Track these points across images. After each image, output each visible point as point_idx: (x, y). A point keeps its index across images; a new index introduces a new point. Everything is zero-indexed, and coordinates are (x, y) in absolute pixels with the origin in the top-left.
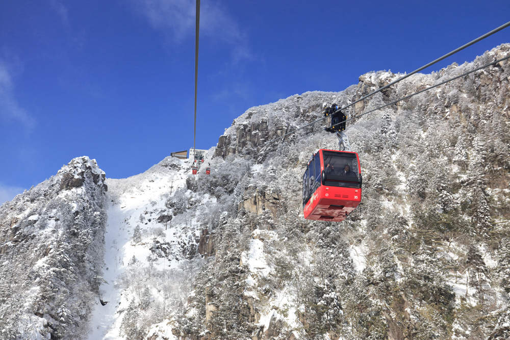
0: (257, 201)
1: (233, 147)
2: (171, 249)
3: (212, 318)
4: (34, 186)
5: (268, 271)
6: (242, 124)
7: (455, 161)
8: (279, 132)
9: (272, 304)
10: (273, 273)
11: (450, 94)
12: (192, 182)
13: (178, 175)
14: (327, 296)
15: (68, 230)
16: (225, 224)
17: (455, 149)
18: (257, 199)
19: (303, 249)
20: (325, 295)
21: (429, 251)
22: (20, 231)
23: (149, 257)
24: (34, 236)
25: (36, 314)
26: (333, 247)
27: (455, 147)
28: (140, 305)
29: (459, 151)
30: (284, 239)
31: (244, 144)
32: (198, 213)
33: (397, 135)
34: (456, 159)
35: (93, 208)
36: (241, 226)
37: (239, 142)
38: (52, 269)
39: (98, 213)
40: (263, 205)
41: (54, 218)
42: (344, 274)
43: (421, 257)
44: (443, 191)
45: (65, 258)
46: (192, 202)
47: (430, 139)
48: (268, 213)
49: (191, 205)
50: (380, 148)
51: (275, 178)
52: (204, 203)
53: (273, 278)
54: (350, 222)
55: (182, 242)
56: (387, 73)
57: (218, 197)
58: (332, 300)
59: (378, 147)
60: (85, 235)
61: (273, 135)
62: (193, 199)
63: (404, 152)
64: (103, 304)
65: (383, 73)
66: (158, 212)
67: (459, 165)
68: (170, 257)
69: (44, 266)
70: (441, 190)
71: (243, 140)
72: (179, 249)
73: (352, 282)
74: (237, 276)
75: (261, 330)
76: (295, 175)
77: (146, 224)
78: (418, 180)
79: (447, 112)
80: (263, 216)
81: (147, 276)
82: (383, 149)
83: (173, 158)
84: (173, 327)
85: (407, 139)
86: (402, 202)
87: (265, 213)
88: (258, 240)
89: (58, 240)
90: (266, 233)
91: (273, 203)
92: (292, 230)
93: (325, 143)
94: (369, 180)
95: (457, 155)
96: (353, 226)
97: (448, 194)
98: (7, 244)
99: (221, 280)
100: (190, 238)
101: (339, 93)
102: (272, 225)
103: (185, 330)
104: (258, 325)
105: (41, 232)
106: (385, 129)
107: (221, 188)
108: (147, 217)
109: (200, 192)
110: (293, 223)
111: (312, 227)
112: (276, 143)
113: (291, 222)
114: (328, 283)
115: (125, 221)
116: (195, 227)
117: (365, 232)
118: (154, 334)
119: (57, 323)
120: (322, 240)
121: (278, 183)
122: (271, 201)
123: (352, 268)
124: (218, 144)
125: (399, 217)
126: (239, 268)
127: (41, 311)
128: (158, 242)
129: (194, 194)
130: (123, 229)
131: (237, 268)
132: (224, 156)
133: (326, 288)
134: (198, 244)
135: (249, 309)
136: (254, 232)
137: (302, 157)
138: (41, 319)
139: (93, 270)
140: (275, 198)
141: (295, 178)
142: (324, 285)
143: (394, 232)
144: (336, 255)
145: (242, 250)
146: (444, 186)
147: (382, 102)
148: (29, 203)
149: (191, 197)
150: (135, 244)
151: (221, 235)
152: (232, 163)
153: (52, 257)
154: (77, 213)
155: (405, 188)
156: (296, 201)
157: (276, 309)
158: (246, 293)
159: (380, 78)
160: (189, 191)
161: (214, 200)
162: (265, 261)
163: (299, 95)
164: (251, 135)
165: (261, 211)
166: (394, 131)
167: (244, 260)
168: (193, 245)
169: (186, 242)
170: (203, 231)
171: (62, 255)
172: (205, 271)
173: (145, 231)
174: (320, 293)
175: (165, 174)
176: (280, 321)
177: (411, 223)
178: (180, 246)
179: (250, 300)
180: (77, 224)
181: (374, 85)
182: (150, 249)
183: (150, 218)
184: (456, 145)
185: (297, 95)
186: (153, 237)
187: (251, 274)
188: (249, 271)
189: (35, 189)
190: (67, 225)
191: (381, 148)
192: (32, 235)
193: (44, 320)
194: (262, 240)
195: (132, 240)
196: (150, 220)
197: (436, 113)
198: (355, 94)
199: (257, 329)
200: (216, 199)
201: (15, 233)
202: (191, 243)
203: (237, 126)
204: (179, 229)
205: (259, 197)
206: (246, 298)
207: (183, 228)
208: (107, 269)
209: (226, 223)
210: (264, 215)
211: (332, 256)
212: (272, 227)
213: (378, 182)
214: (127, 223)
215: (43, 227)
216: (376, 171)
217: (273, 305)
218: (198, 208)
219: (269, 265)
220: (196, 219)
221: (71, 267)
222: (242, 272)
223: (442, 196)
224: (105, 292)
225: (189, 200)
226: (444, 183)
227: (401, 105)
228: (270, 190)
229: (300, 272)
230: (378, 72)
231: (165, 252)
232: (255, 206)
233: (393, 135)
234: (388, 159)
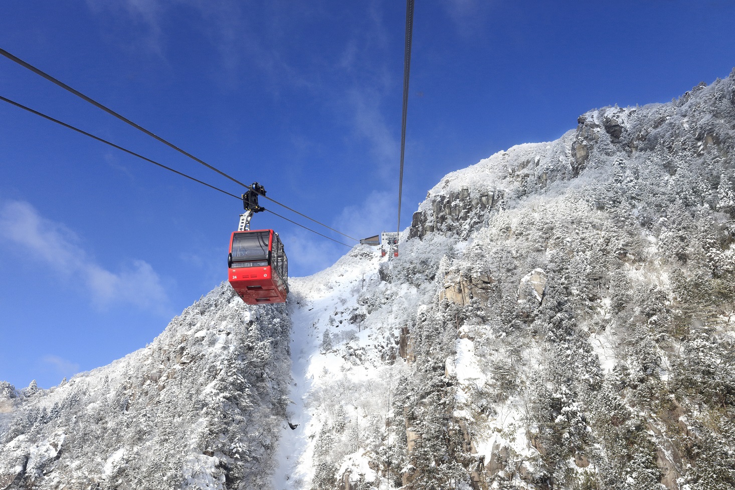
0: (462, 288)
1: (431, 224)
2: (367, 355)
3: (415, 450)
4: (205, 296)
5: (483, 379)
6: (438, 196)
7: (720, 208)
8: (484, 199)
9: (492, 426)
10: (491, 383)
11: (702, 122)
12: (385, 272)
13: (371, 265)
14: (567, 409)
15: (242, 345)
16: (423, 321)
17: (718, 192)
18: (462, 285)
19: (528, 346)
20: (564, 409)
21: (704, 334)
22: (187, 351)
23: (342, 367)
24: (204, 355)
25: (205, 453)
26: (568, 340)
27: (717, 189)
28: (333, 427)
29: (724, 194)
30: (502, 335)
31: (443, 219)
32: (395, 308)
33: (636, 183)
34: (721, 205)
35: (272, 314)
36: (444, 323)
37: (437, 218)
38: (222, 395)
39: (278, 320)
40: (470, 292)
41: (225, 332)
42: (587, 376)
43: (694, 344)
44: (711, 249)
45: (239, 379)
46: (388, 295)
47: (682, 183)
48: (476, 303)
49: (387, 299)
50: (616, 202)
51: (483, 256)
52: (401, 295)
53: (491, 390)
54: (587, 304)
55: (379, 346)
56: (613, 108)
57: (418, 286)
58: (574, 414)
59: (614, 201)
60: (261, 348)
61: (478, 204)
62: (388, 292)
63: (649, 204)
64: (293, 427)
65: (608, 109)
66: (349, 312)
67: (726, 212)
68: (367, 364)
69: (212, 392)
70: (708, 248)
71: (442, 214)
72: (376, 354)
73: (600, 387)
74: (442, 391)
75: (480, 462)
76: (508, 250)
77: (337, 326)
78: (674, 238)
79: (700, 146)
80: (470, 308)
81: (342, 390)
82: (620, 203)
83: (363, 246)
84: (370, 460)
85: (651, 186)
86: (655, 270)
87: (473, 303)
88: (467, 339)
89: (229, 358)
90: (476, 328)
91: (483, 288)
92: (510, 322)
93: (544, 204)
94: (607, 245)
95: (722, 199)
96: (591, 308)
97: (718, 252)
98: (174, 367)
99: (423, 397)
100: (388, 339)
101: (553, 142)
102: (483, 318)
103: (384, 463)
104: (476, 455)
105: (211, 349)
106: (620, 178)
107: (420, 275)
108: (338, 318)
109: (396, 283)
110: (512, 313)
111: (537, 315)
112: (482, 213)
113: (509, 311)
114: (568, 391)
115: (314, 325)
116: (393, 325)
117: (608, 317)
118: (346, 470)
119: (232, 461)
120: (553, 331)
121: (486, 261)
122: (479, 286)
123: (598, 366)
124: (412, 223)
125: (655, 290)
126: (445, 380)
127: (209, 449)
128: (350, 348)
129: (389, 285)
130: (312, 336)
131: (441, 381)
132: (421, 237)
133: (565, 398)
134: (398, 346)
135: (463, 434)
136: (461, 329)
137: (515, 225)
138: (211, 459)
139: (276, 389)
140: (484, 282)
141: (509, 252)
142: (562, 394)
143: (651, 312)
144: (574, 352)
145: (447, 356)
146: (712, 241)
147: (611, 146)
148: (199, 316)
149: (387, 289)
150: (324, 352)
151: (420, 336)
152: (431, 243)
153: (223, 380)
154: (251, 323)
155: (657, 251)
156: (512, 282)
157: (499, 431)
158: (457, 414)
159: (606, 115)
160: (384, 282)
161: (414, 290)
162: (478, 367)
163: (505, 151)
164: (450, 207)
165: (468, 301)
166: (632, 178)
167: (450, 369)
168: (393, 348)
169: (384, 345)
170: (403, 330)
171: (235, 376)
172: (404, 385)
173: (336, 335)
174: (557, 406)
175: (355, 265)
176: (506, 449)
177: (671, 296)
178: (377, 350)
179: (462, 423)
180: (251, 336)
181: (598, 126)
182: (343, 357)
183: (341, 319)
184: (719, 187)
185: (502, 152)
186: (345, 342)
187: (462, 387)
188: (458, 384)
189: (205, 300)
190: (241, 339)
191: (618, 202)
192: (201, 354)
193: (215, 460)
194: (472, 339)
195: (322, 349)
196: (341, 322)
197: (685, 149)
198: (575, 140)
199: (476, 461)
200: (416, 289)
201: (182, 353)
202: (389, 346)
203: (433, 199)
204: (374, 330)
205: (464, 283)
206: (457, 421)
207: (379, 329)
208: (296, 385)
209: (425, 320)
210: (472, 306)
211: (569, 352)
212: (484, 320)
213: (620, 246)
214: (316, 328)
215: (212, 343)
216: (615, 232)
217: (495, 426)
218: (395, 301)
219: (483, 371)
220: (393, 315)
221: (247, 389)
222: (449, 385)
223: (711, 256)
224: (293, 413)
225: (383, 293)
226: (711, 239)
227: (635, 146)
228: (477, 272)
229: (528, 378)
230: (601, 109)
231: (361, 360)
232: (460, 295)
233: (631, 184)
234: (630, 215)
